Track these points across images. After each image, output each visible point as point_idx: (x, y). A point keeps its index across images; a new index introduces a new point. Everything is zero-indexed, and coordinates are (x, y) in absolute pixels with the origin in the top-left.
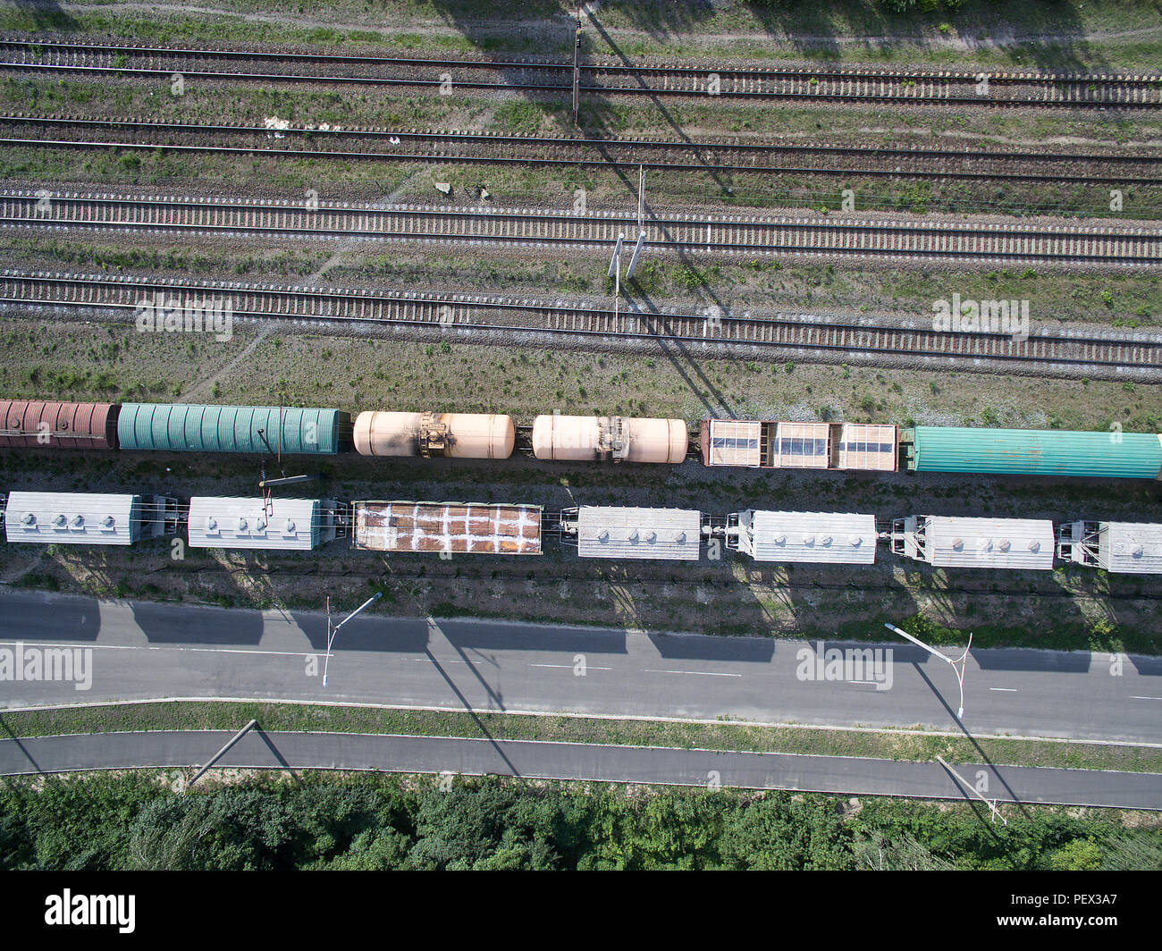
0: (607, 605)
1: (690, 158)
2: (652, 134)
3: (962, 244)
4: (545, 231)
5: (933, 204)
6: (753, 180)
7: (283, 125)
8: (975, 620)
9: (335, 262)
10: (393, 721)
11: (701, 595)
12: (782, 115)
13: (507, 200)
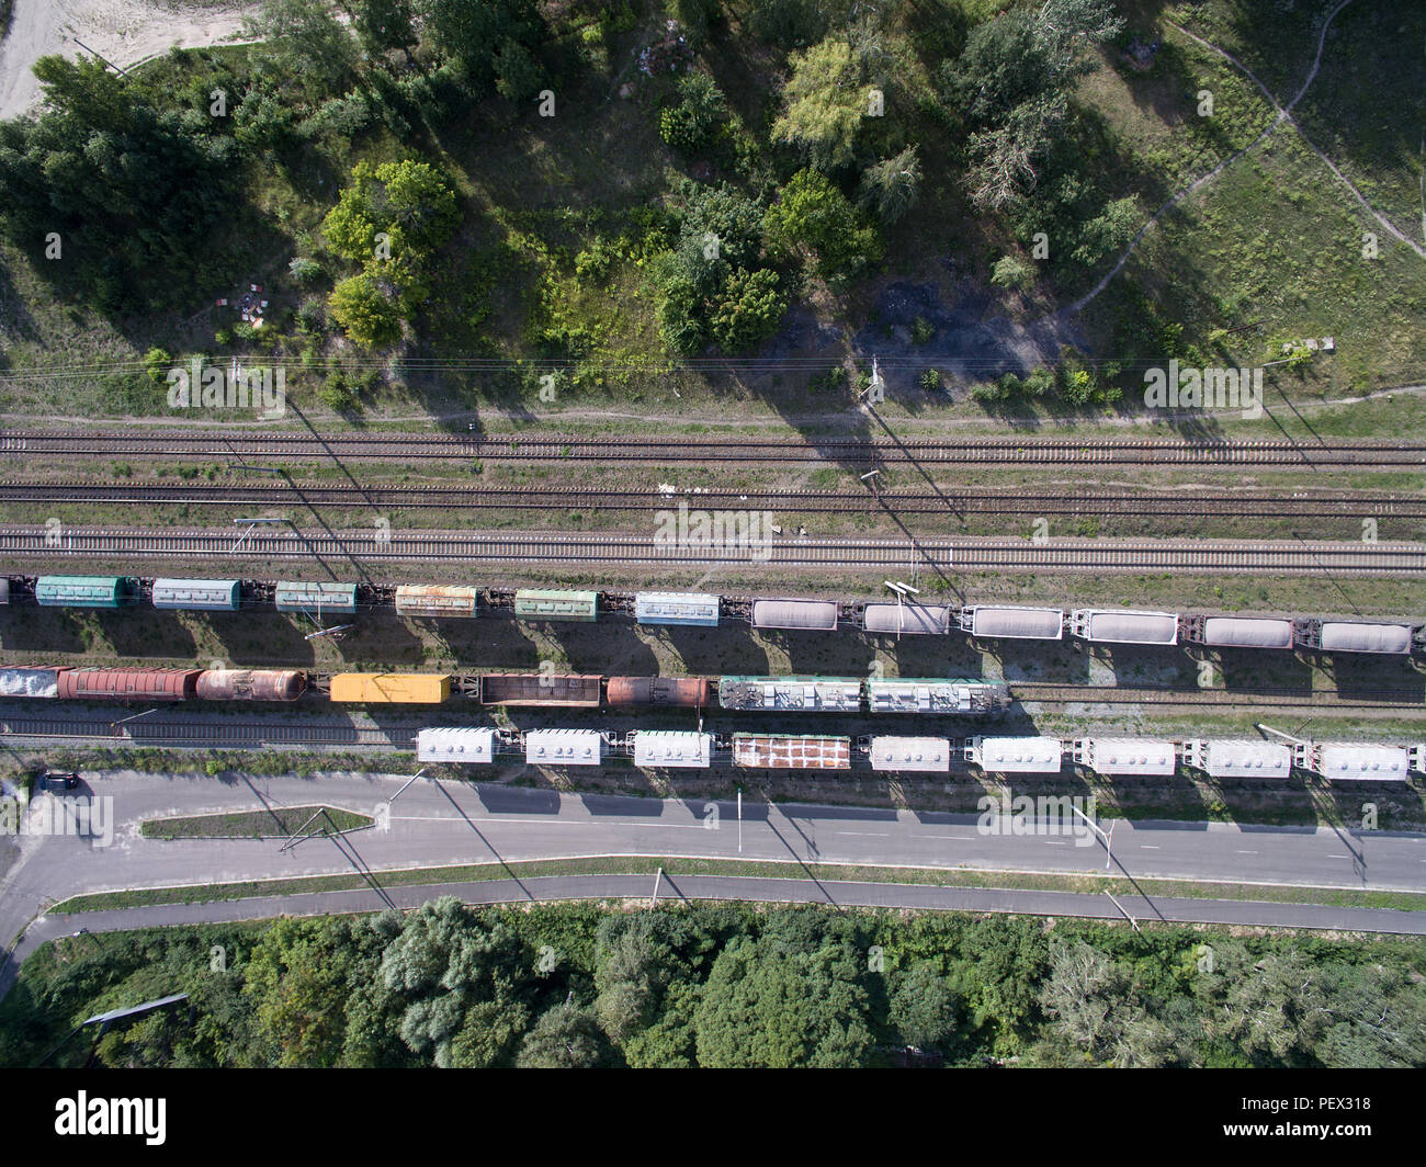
0: (887, 795)
1: (940, 505)
2: (913, 488)
3: (1121, 558)
4: (843, 555)
5: (1102, 531)
6: (980, 518)
7: (671, 489)
8: (1130, 803)
9: (707, 578)
10: (749, 868)
11: (948, 788)
12: (1000, 474)
13: (818, 535)
